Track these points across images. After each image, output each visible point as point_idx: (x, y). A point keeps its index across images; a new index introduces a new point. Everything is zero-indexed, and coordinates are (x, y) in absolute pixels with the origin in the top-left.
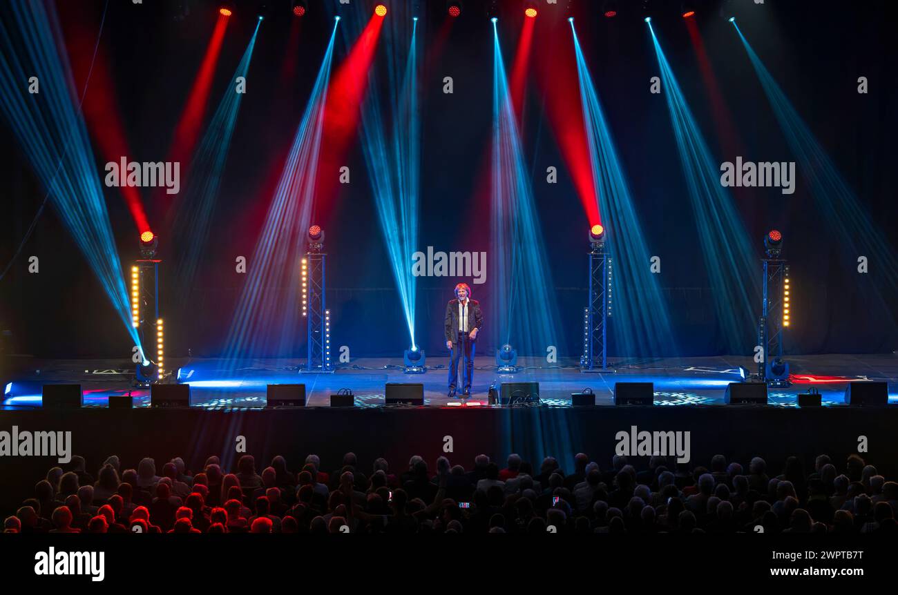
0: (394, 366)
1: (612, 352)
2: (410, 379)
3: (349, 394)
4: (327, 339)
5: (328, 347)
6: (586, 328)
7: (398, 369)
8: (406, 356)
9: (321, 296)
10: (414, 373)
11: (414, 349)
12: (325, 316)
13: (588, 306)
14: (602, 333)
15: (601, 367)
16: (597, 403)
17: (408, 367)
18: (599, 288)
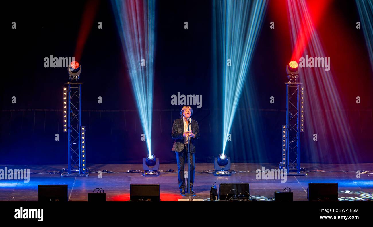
0: (134, 171)
1: (303, 160)
2: (148, 181)
3: (102, 192)
4: (83, 149)
5: (83, 156)
6: (284, 141)
7: (138, 173)
8: (144, 163)
9: (78, 117)
10: (151, 176)
11: (151, 157)
12: (81, 131)
13: (285, 124)
14: (296, 144)
15: (296, 171)
16: (295, 199)
17: (146, 171)
18: (294, 110)
